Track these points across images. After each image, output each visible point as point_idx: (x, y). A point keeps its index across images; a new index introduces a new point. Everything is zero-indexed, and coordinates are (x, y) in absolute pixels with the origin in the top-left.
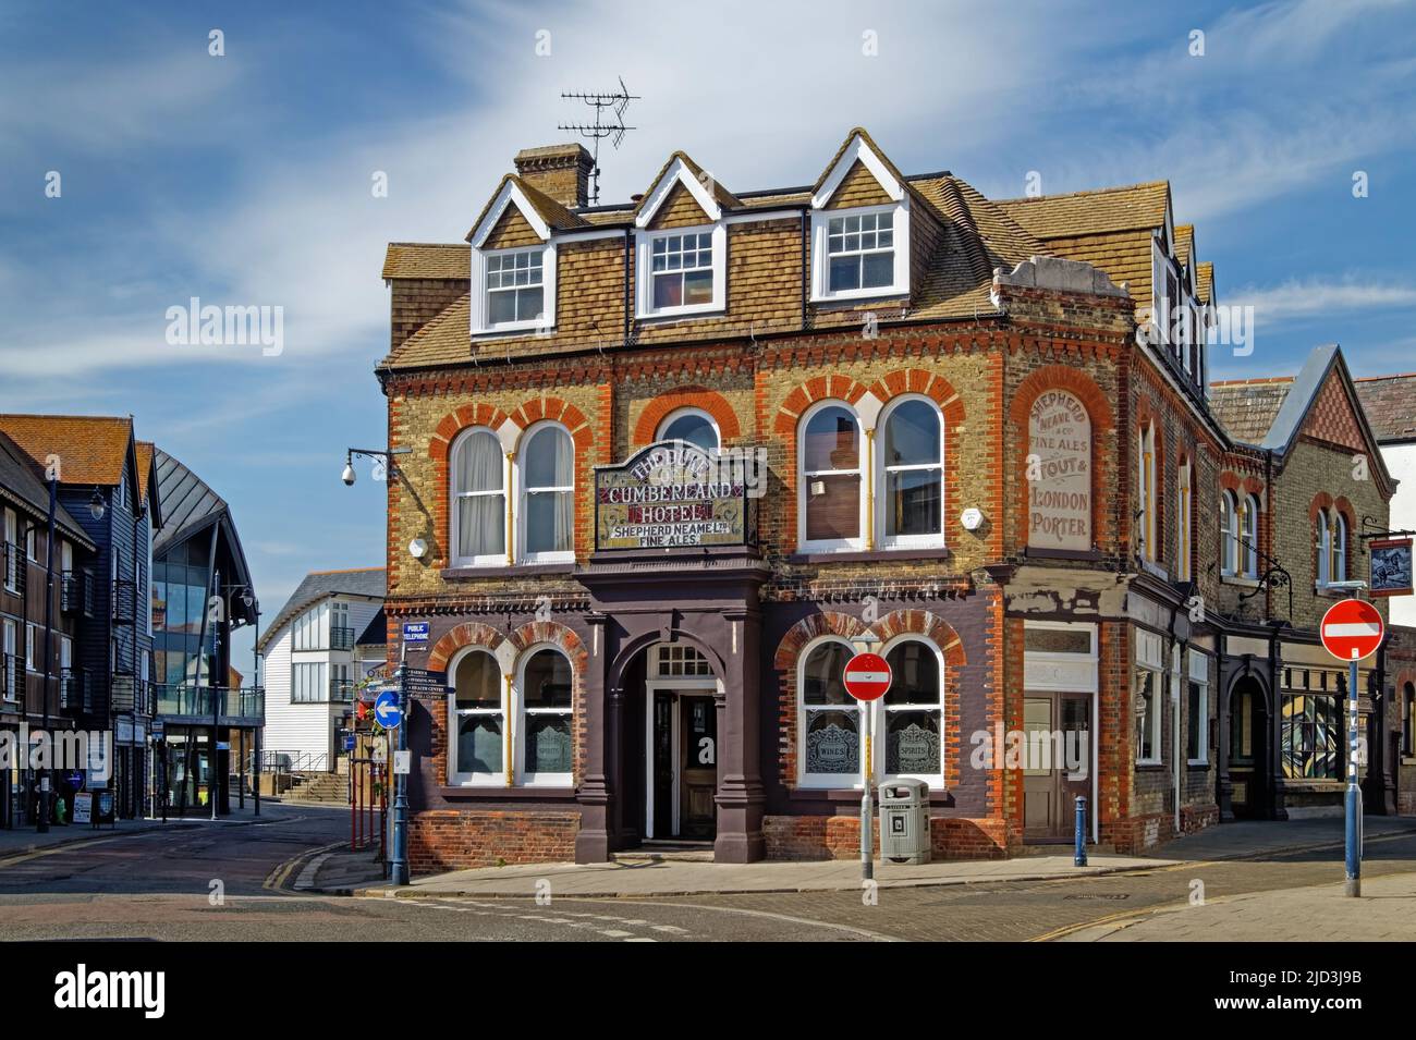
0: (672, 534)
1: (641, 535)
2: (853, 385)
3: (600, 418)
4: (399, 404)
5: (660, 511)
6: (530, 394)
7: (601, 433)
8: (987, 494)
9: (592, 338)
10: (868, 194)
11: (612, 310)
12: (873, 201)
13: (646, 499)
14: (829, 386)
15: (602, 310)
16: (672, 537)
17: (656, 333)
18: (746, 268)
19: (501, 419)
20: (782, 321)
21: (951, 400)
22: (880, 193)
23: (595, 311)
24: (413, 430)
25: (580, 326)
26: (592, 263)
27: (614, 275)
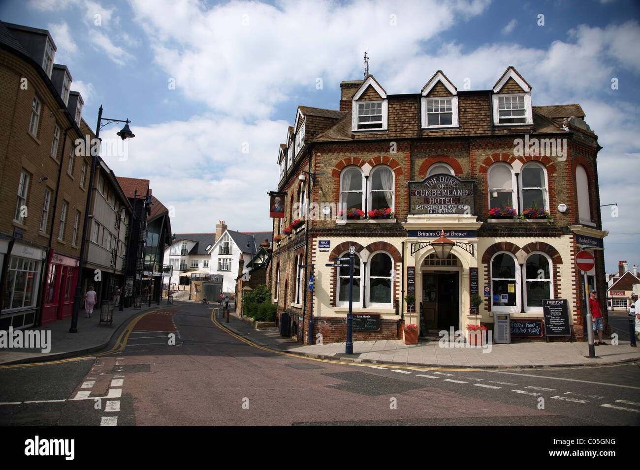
0: (443, 208)
1: (429, 208)
2: (511, 157)
3: (405, 164)
4: (319, 156)
5: (437, 199)
6: (376, 155)
7: (406, 170)
8: (567, 199)
9: (404, 135)
10: (514, 89)
11: (411, 125)
12: (517, 92)
13: (431, 195)
14: (501, 156)
15: (407, 125)
16: (443, 210)
17: (430, 134)
18: (466, 113)
19: (363, 163)
20: (482, 132)
21: (551, 164)
22: (519, 89)
23: (404, 125)
24: (325, 166)
25: (398, 130)
26: (403, 108)
27: (412, 113)
